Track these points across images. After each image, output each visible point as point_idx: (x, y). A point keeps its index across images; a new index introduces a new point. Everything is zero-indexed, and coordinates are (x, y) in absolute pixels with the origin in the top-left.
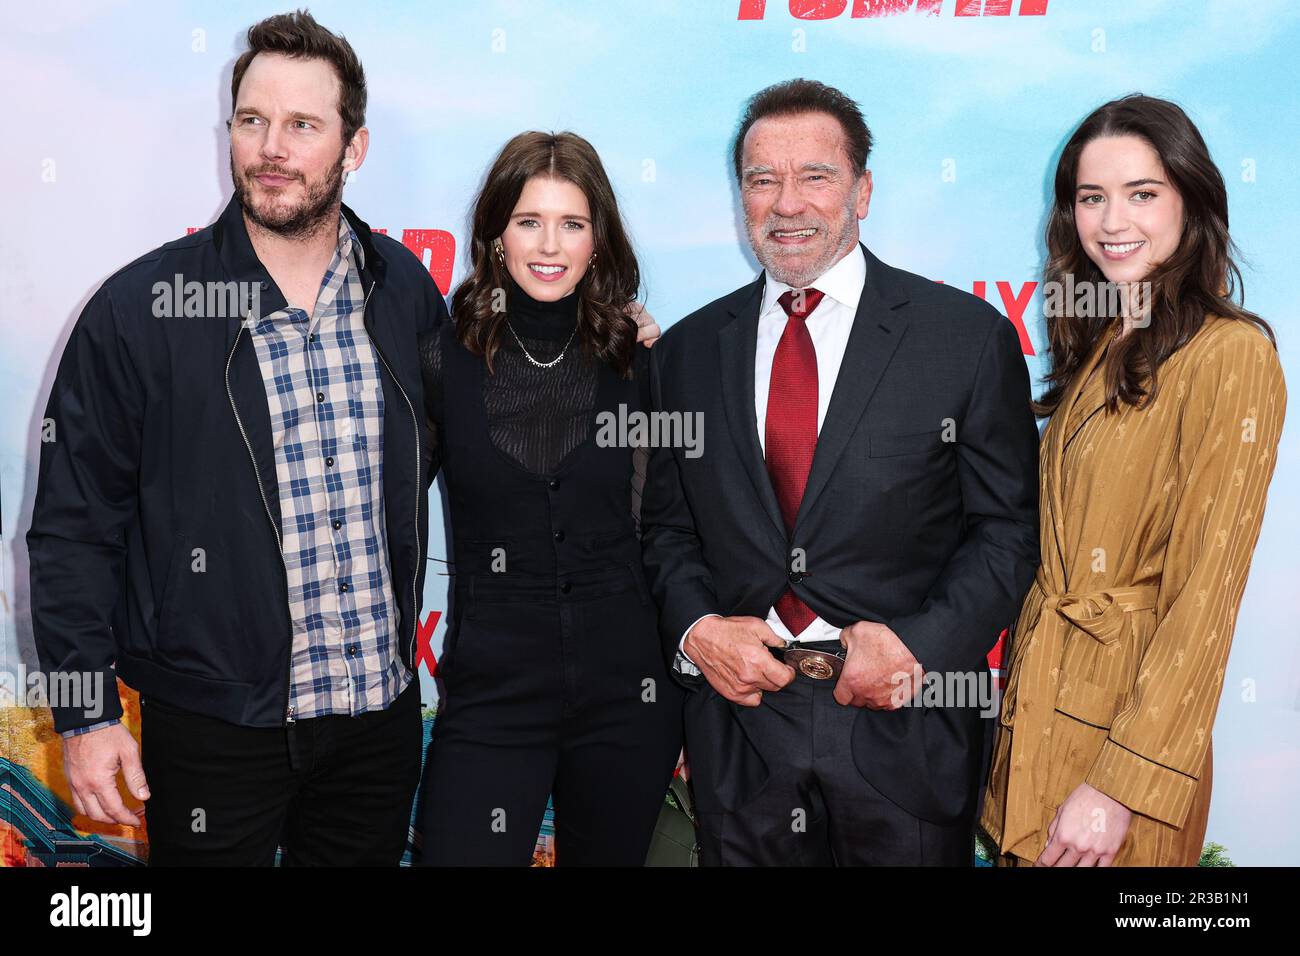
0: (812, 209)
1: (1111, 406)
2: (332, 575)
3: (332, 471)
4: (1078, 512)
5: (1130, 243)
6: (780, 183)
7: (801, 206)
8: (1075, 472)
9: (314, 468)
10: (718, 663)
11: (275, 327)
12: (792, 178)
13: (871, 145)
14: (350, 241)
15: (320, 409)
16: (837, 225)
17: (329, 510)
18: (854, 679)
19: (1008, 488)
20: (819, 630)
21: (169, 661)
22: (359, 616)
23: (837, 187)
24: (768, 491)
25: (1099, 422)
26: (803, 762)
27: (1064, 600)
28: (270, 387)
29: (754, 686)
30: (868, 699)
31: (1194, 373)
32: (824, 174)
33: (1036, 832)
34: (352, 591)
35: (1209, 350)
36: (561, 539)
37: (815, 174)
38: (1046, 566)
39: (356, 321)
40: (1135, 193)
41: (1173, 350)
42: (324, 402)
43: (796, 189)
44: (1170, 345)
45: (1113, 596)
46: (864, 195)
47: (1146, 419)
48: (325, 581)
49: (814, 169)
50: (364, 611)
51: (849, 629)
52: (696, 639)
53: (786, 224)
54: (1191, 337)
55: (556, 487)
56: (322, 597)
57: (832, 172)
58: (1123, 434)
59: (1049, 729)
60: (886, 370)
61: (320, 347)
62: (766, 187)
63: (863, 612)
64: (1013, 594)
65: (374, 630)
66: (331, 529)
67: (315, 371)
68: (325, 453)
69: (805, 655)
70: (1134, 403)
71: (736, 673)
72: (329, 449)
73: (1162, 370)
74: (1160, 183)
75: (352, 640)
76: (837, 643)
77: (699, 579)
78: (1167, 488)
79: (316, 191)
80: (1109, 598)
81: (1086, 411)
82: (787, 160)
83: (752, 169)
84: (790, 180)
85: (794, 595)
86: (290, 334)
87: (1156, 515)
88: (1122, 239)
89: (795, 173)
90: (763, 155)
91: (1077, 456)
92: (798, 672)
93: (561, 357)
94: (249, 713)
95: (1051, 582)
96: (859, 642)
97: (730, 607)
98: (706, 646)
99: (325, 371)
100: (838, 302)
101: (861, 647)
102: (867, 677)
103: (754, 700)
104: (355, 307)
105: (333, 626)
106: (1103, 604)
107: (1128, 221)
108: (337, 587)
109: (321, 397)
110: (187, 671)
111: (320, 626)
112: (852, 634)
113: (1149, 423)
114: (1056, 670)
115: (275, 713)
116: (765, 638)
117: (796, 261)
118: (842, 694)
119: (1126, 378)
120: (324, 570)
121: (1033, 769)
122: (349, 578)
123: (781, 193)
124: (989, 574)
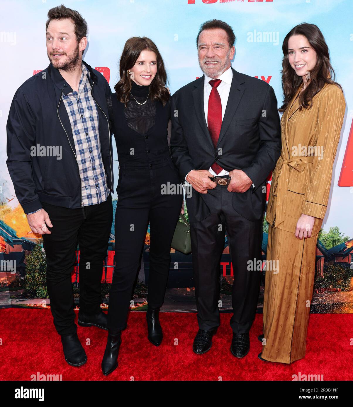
0: (217, 56)
1: (300, 109)
2: (90, 166)
3: (88, 137)
4: (292, 138)
5: (302, 65)
6: (208, 48)
7: (214, 55)
8: (291, 128)
9: (83, 136)
10: (196, 183)
11: (69, 97)
12: (212, 47)
13: (235, 39)
14: (86, 71)
15: (82, 120)
16: (224, 61)
17: (88, 148)
18: (233, 185)
19: (273, 132)
20: (224, 173)
21: (48, 192)
22: (98, 176)
23: (224, 50)
24: (209, 136)
25: (297, 113)
26: (219, 208)
27: (289, 161)
28: (69, 114)
29: (207, 189)
30: (237, 190)
31: (322, 99)
32: (221, 46)
33: (283, 222)
34: (96, 170)
35: (325, 93)
36: (149, 152)
37: (217, 46)
38: (283, 152)
39: (89, 94)
40: (302, 51)
41: (316, 93)
42: (83, 117)
43: (213, 50)
44: (315, 92)
45: (302, 159)
46: (232, 53)
47: (310, 112)
48: (88, 168)
49: (218, 45)
50: (99, 175)
51: (232, 171)
52: (190, 177)
53: (209, 60)
54: (321, 89)
55: (147, 138)
56: (88, 172)
57: (223, 46)
58: (304, 116)
59: (286, 195)
60: (240, 102)
61: (81, 102)
62: (204, 49)
63: (235, 167)
64: (274, 161)
65: (101, 180)
66: (89, 153)
67: (80, 109)
68: (85, 132)
69: (219, 179)
70: (306, 108)
71: (201, 185)
72: (86, 130)
73: (313, 99)
74: (309, 48)
75: (97, 183)
76: (228, 176)
77: (189, 160)
78: (315, 131)
79: (71, 57)
80: (301, 160)
81: (293, 110)
82: (210, 42)
83: (201, 44)
84: (211, 48)
85: (217, 164)
86: (73, 99)
87: (313, 138)
88: (300, 64)
89: (212, 45)
90: (204, 40)
91: (291, 123)
92: (218, 184)
93: (146, 101)
94: (71, 205)
95: (285, 156)
96: (234, 175)
97: (199, 168)
98: (193, 179)
99: (83, 109)
100: (225, 83)
101: (235, 176)
102: (237, 184)
103: (206, 192)
104: (89, 90)
105: (92, 180)
106: (300, 162)
107: (301, 59)
108: (92, 169)
109: (82, 116)
110: (53, 195)
111: (88, 180)
112: (232, 173)
113: (310, 113)
114: (288, 180)
115: (78, 205)
116: (209, 175)
117: (212, 70)
118: (230, 189)
119: (304, 101)
120: (88, 164)
121: (282, 206)
122: (95, 166)
123: (208, 51)
124: (268, 156)
